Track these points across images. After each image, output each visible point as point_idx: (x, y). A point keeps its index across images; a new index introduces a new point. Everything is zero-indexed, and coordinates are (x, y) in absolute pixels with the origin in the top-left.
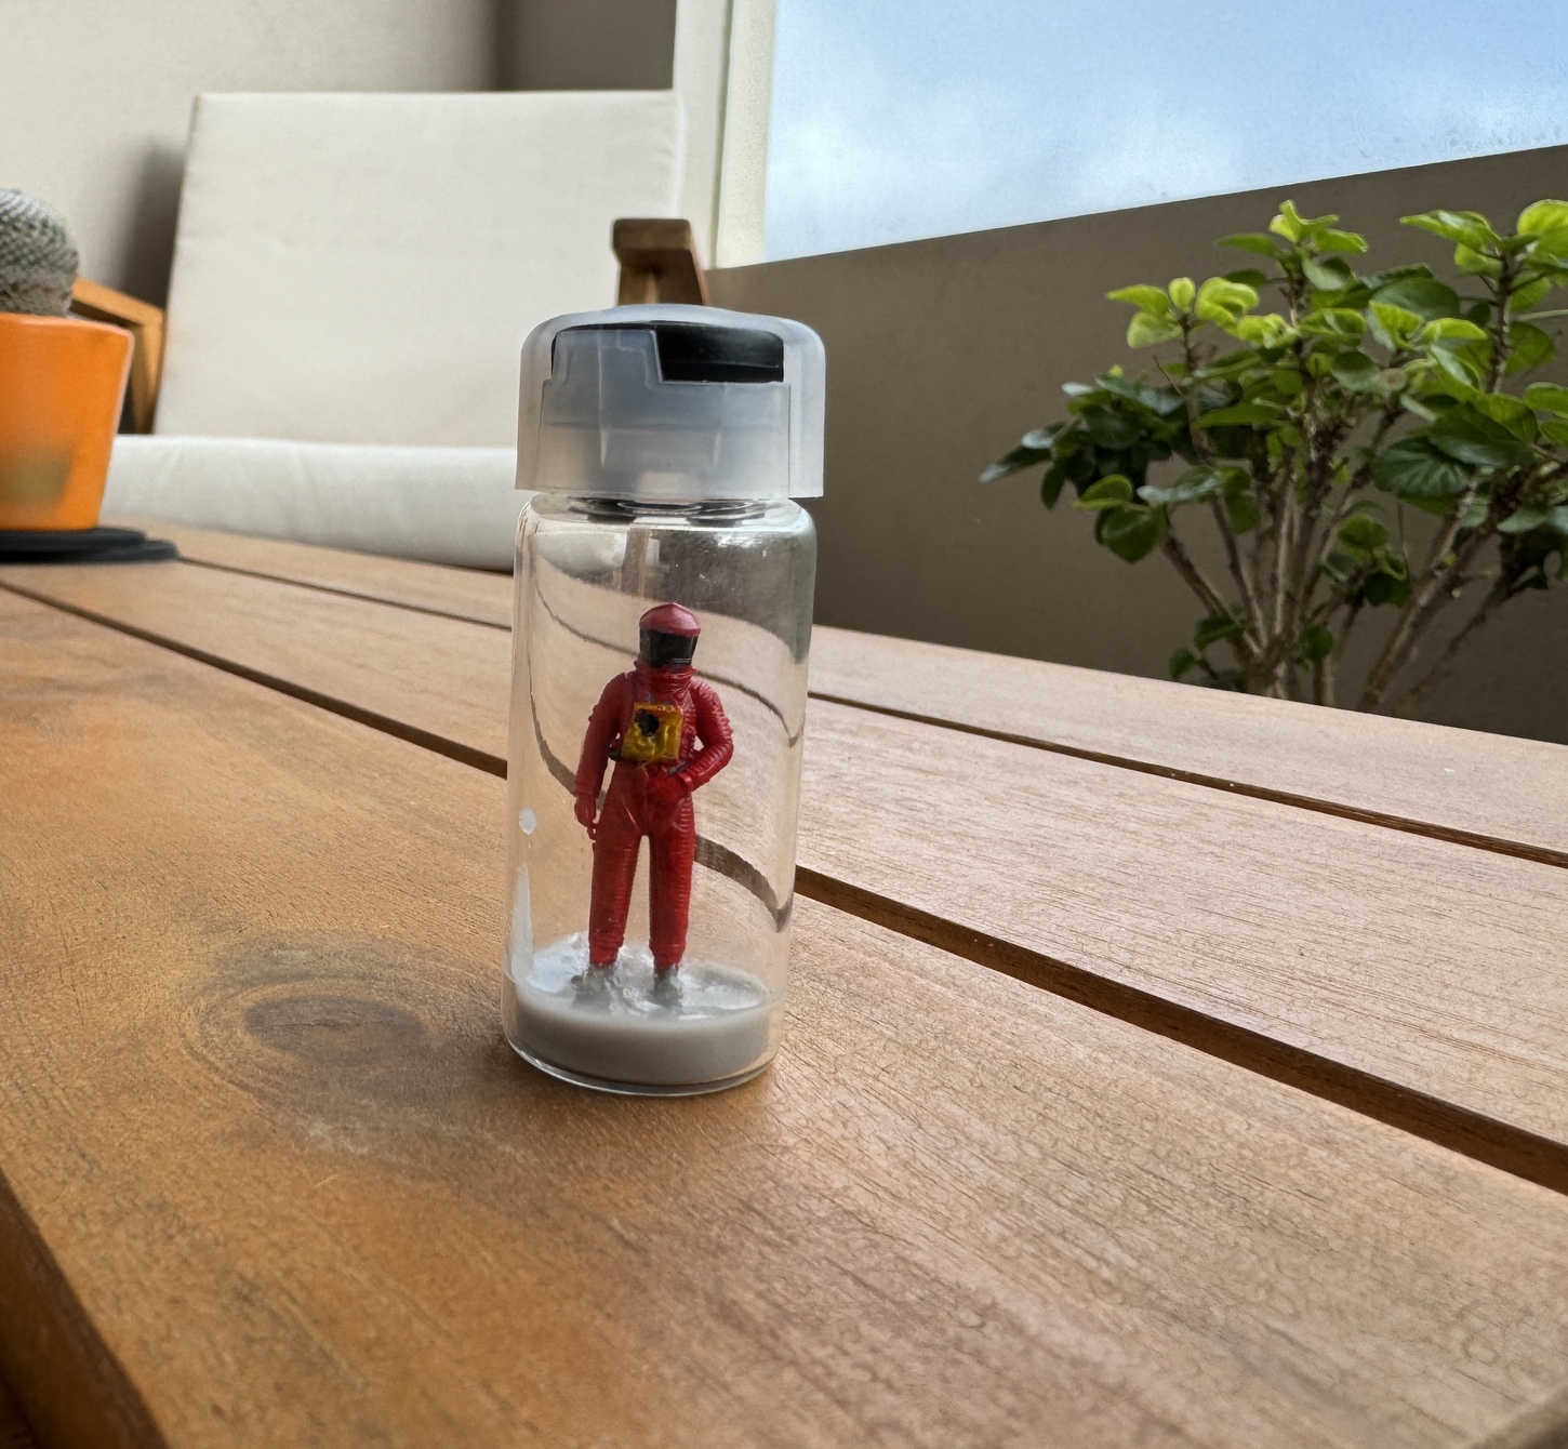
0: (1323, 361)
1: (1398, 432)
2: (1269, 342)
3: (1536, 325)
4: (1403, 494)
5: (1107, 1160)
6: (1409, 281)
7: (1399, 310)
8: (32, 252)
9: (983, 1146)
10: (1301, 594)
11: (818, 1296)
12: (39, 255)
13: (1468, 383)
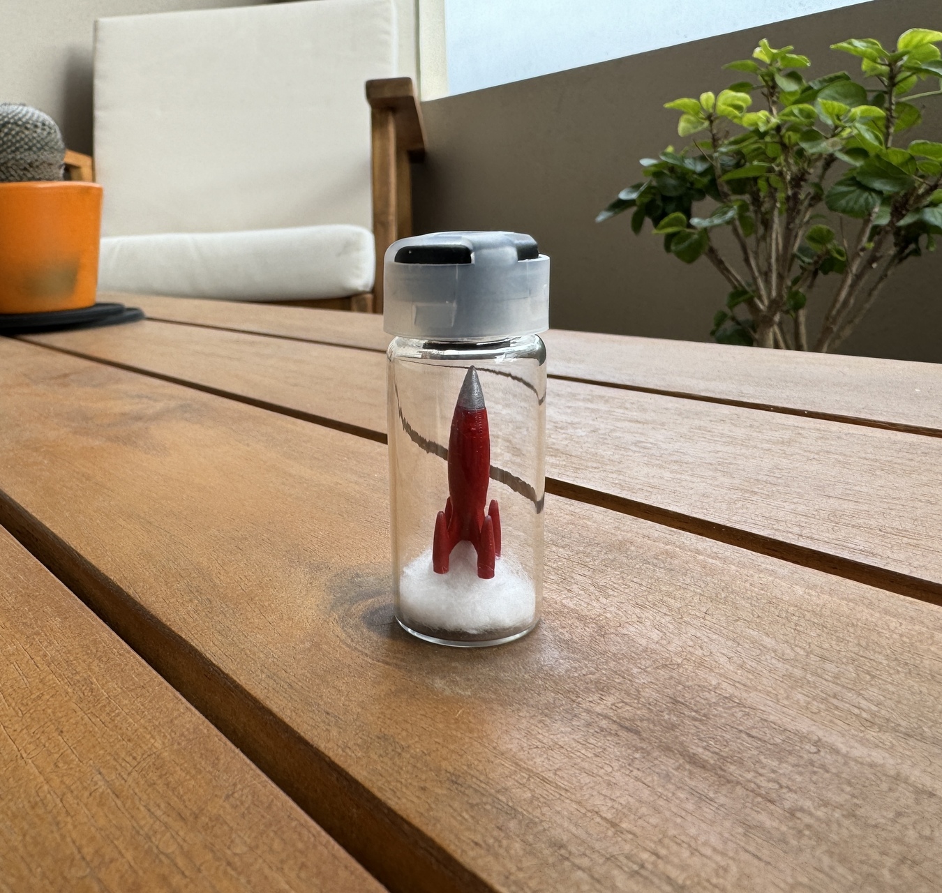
0: (793, 137)
2: (762, 129)
3: (912, 104)
4: (844, 211)
5: (839, 652)
6: (838, 84)
7: (836, 104)
8: (38, 142)
9: (775, 651)
10: (785, 272)
11: (733, 745)
12: (43, 143)
13: (876, 143)
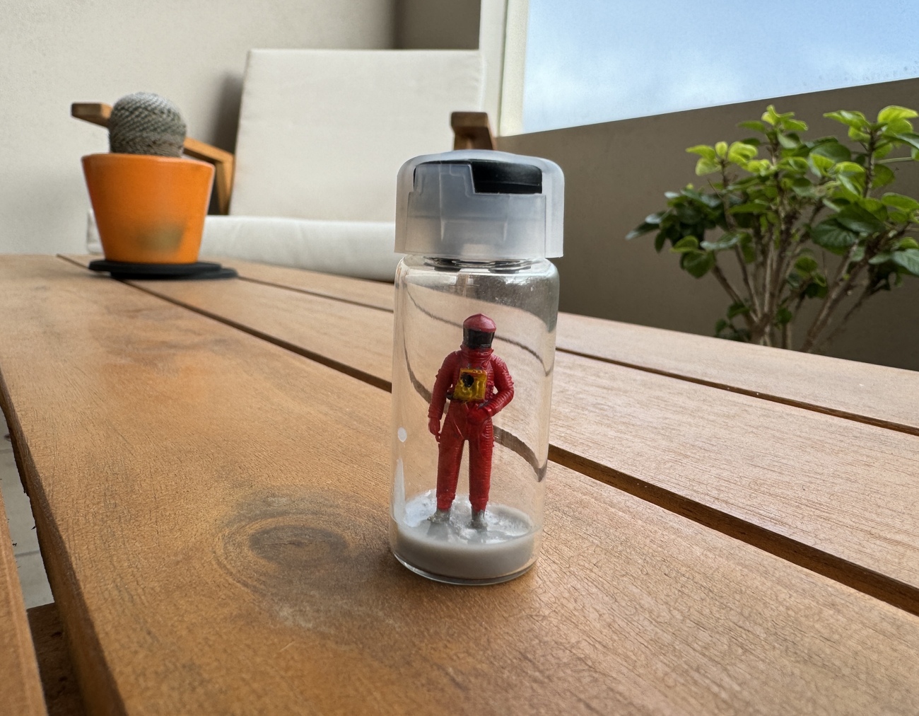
0: (787, 182)
1: (822, 216)
2: (763, 173)
3: (886, 165)
4: (825, 246)
6: (828, 145)
7: (824, 158)
8: (163, 125)
10: (777, 293)
12: (168, 126)
13: (855, 193)
